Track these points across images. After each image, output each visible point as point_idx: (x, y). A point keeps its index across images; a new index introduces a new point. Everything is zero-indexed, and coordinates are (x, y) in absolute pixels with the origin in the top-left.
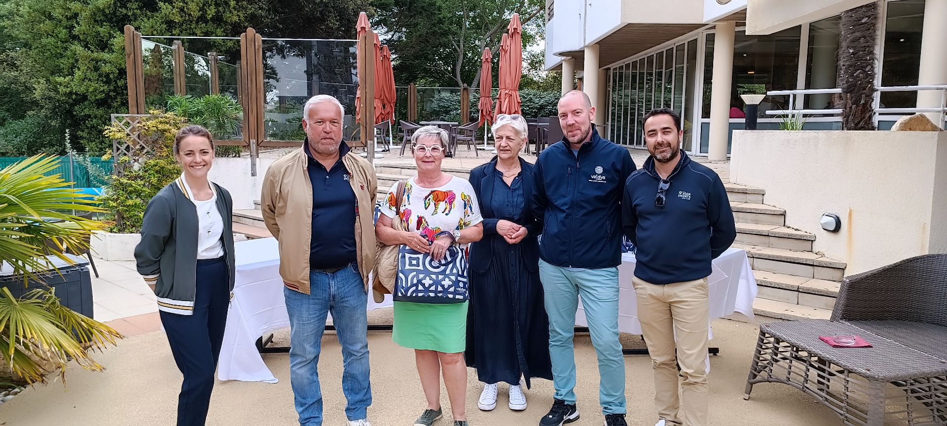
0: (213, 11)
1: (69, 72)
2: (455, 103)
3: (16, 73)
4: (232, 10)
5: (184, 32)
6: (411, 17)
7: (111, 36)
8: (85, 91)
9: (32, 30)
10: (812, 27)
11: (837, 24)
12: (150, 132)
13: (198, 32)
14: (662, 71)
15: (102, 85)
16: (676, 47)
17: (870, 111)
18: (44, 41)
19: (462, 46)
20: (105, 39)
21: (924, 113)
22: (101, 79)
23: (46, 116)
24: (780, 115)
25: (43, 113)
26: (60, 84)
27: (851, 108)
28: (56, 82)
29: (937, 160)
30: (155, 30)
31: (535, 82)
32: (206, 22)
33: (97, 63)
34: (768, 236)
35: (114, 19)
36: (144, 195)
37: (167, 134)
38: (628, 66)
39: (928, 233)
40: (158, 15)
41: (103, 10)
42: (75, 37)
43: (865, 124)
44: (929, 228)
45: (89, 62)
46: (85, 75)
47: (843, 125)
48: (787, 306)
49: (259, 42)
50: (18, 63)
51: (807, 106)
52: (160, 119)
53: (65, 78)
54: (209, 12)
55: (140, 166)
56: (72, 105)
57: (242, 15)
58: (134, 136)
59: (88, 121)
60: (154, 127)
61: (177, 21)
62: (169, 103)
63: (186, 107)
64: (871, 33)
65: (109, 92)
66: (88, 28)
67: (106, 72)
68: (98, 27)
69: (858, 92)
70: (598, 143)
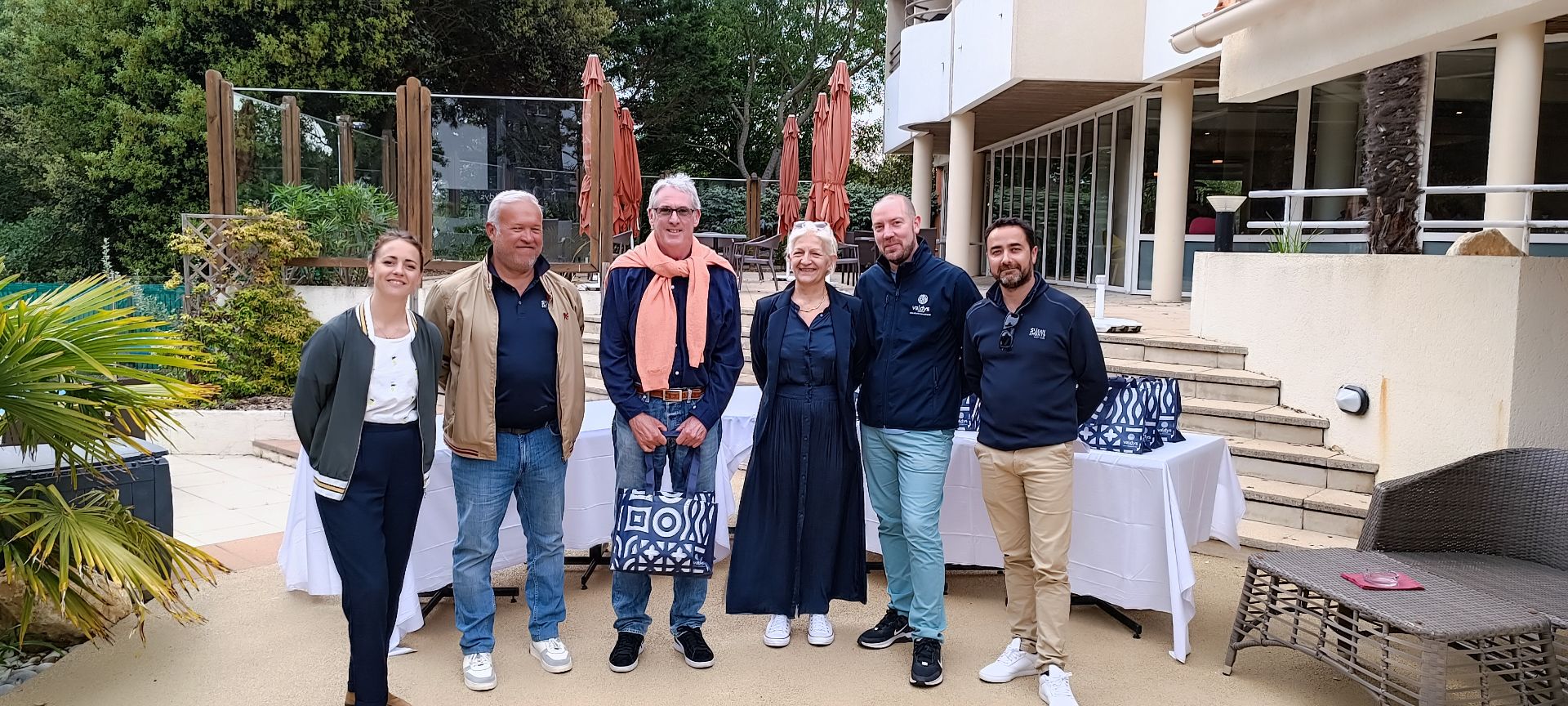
0: (347, 48)
1: (103, 144)
2: (736, 205)
3: (15, 145)
4: (378, 47)
5: (297, 82)
6: (667, 62)
7: (176, 87)
8: (130, 176)
9: (43, 74)
10: (1316, 91)
11: (1359, 87)
12: (246, 244)
13: (320, 82)
14: (1076, 157)
15: (159, 166)
16: (1099, 118)
17: (1412, 224)
18: (64, 92)
19: (747, 112)
20: (165, 92)
21: (1499, 229)
22: (157, 156)
23: (61, 217)
24: (1270, 229)
25: (57, 210)
26: (90, 165)
27: (1382, 219)
28: (82, 161)
29: (1519, 302)
30: (249, 78)
31: (866, 172)
32: (334, 66)
33: (151, 130)
34: (1254, 420)
35: (181, 60)
36: (233, 346)
37: (273, 248)
38: (1019, 148)
39: (1508, 415)
40: (255, 54)
41: (164, 45)
42: (114, 88)
43: (1404, 245)
44: (1509, 408)
45: (138, 129)
46: (131, 150)
47: (1370, 247)
48: (1285, 532)
49: (425, 101)
50: (18, 128)
51: (1307, 216)
52: (262, 223)
53: (97, 153)
54: (339, 50)
55: (227, 299)
56: (107, 199)
57: (392, 57)
58: (218, 250)
59: (133, 224)
60: (251, 235)
61: (287, 65)
62: (274, 197)
63: (303, 203)
64: (1413, 102)
65: (169, 179)
66: (138, 73)
67: (166, 146)
68: (155, 71)
69: (1394, 194)
70: (924, 265)
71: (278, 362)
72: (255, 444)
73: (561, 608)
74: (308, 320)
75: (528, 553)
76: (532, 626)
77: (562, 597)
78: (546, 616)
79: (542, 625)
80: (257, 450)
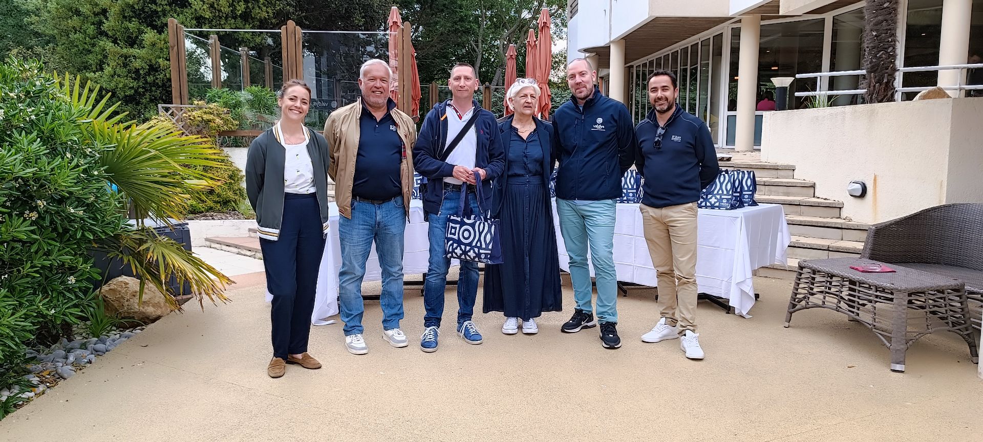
0: (243, 6)
1: (98, 68)
4: (262, 6)
6: (432, 14)
7: (141, 32)
8: (114, 87)
9: (59, 26)
10: (836, 20)
12: (196, 122)
14: (687, 68)
15: (132, 81)
16: (702, 42)
17: (892, 89)
18: (72, 37)
19: (480, 46)
20: (134, 35)
21: (945, 90)
22: (130, 75)
24: (808, 97)
27: (875, 87)
29: (952, 123)
32: (235, 18)
33: (126, 59)
34: (799, 205)
35: (143, 16)
37: (212, 124)
38: (651, 63)
39: (945, 189)
40: (188, 11)
41: (132, 7)
42: (103, 33)
44: (946, 184)
45: (118, 58)
46: (115, 71)
49: (299, 35)
51: (831, 88)
52: (205, 109)
53: (95, 73)
54: (238, 8)
57: (270, 11)
58: (180, 126)
60: (199, 117)
61: (208, 17)
62: (207, 96)
63: (227, 98)
64: (892, 17)
65: (138, 88)
66: (117, 24)
67: (136, 68)
68: (128, 23)
69: (881, 71)
70: (599, 100)
71: (217, 192)
72: (207, 240)
73: (401, 311)
74: (233, 167)
75: (382, 278)
76: (384, 321)
77: (402, 304)
78: (392, 315)
79: (390, 320)
80: (208, 243)
